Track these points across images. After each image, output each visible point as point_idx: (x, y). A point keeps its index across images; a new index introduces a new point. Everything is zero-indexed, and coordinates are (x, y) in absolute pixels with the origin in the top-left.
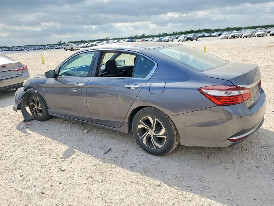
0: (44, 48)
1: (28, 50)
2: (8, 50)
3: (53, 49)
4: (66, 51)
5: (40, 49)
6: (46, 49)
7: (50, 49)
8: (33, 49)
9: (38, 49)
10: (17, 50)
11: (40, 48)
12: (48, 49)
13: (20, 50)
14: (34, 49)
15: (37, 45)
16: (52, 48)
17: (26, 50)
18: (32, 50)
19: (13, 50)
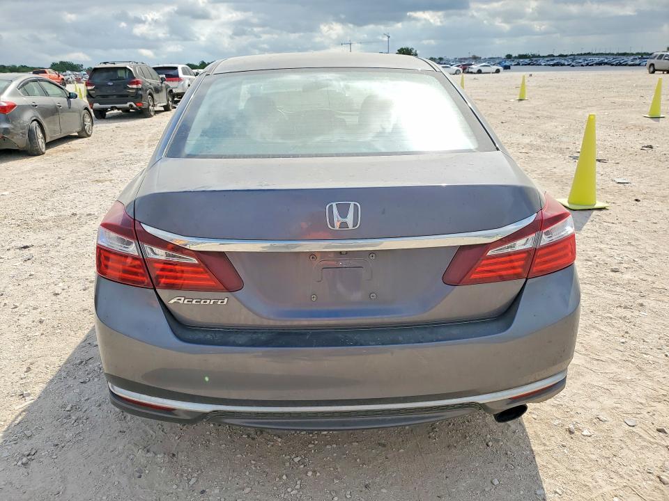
0: (614, 63)
1: (573, 66)
2: (529, 64)
3: (639, 65)
4: (653, 72)
5: (606, 64)
6: (620, 64)
7: (630, 65)
8: (586, 62)
9: (599, 64)
10: (549, 65)
11: (606, 61)
12: (625, 65)
13: (553, 65)
14: (587, 65)
15: (597, 54)
16: (637, 62)
17: (568, 65)
18: (582, 65)
19: (541, 65)
